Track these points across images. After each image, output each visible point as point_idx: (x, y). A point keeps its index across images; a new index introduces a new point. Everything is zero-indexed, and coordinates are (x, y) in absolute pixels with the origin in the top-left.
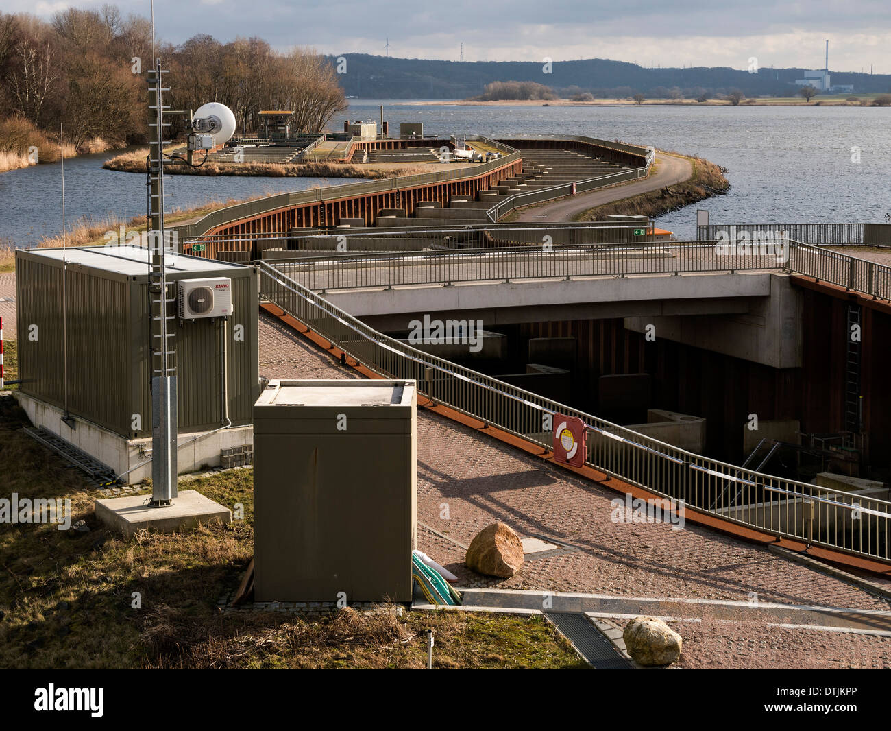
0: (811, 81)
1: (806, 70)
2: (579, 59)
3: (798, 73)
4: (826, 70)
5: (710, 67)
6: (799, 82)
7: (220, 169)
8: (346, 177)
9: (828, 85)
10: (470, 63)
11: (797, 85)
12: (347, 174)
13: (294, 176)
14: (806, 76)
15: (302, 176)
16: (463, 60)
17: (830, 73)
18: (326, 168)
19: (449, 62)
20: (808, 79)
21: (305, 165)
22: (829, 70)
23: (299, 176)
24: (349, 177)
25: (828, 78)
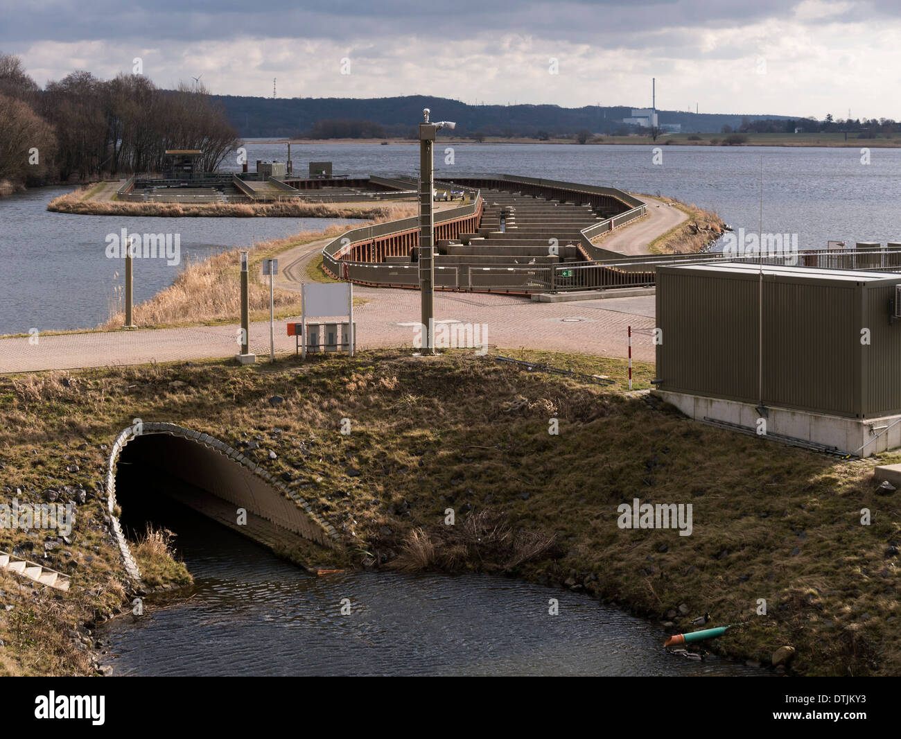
0: (640, 120)
1: (632, 108)
2: (400, 95)
3: (625, 112)
4: (654, 109)
5: (536, 104)
6: (626, 121)
7: (184, 210)
8: (319, 217)
9: (655, 124)
10: (285, 100)
11: (625, 124)
12: (320, 214)
13: (263, 217)
14: (633, 115)
15: (272, 216)
16: (277, 97)
17: (658, 112)
18: (296, 207)
19: (262, 99)
20: (635, 117)
21: (272, 205)
22: (657, 108)
23: (268, 216)
24: (322, 217)
25: (655, 116)
